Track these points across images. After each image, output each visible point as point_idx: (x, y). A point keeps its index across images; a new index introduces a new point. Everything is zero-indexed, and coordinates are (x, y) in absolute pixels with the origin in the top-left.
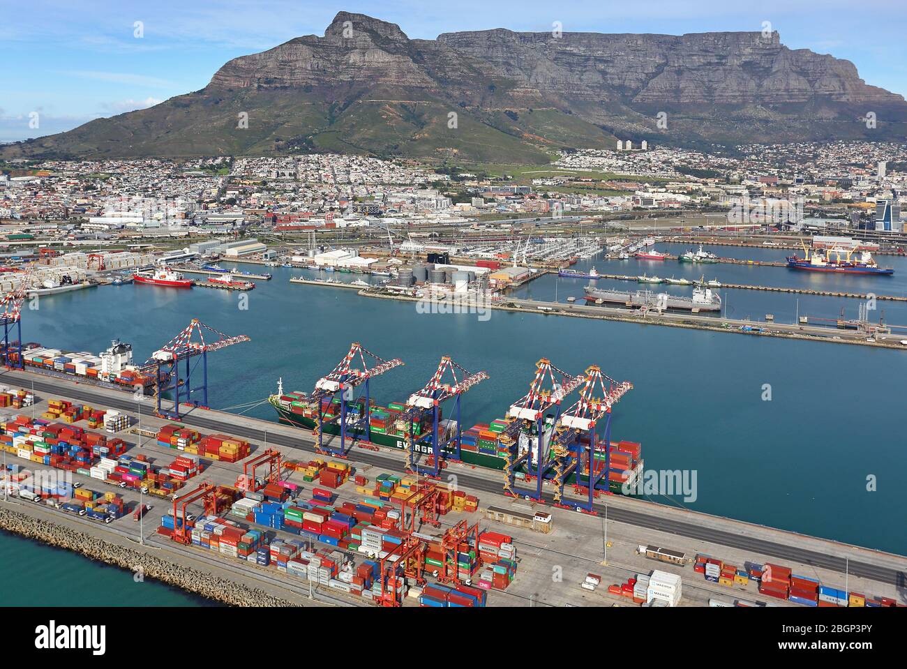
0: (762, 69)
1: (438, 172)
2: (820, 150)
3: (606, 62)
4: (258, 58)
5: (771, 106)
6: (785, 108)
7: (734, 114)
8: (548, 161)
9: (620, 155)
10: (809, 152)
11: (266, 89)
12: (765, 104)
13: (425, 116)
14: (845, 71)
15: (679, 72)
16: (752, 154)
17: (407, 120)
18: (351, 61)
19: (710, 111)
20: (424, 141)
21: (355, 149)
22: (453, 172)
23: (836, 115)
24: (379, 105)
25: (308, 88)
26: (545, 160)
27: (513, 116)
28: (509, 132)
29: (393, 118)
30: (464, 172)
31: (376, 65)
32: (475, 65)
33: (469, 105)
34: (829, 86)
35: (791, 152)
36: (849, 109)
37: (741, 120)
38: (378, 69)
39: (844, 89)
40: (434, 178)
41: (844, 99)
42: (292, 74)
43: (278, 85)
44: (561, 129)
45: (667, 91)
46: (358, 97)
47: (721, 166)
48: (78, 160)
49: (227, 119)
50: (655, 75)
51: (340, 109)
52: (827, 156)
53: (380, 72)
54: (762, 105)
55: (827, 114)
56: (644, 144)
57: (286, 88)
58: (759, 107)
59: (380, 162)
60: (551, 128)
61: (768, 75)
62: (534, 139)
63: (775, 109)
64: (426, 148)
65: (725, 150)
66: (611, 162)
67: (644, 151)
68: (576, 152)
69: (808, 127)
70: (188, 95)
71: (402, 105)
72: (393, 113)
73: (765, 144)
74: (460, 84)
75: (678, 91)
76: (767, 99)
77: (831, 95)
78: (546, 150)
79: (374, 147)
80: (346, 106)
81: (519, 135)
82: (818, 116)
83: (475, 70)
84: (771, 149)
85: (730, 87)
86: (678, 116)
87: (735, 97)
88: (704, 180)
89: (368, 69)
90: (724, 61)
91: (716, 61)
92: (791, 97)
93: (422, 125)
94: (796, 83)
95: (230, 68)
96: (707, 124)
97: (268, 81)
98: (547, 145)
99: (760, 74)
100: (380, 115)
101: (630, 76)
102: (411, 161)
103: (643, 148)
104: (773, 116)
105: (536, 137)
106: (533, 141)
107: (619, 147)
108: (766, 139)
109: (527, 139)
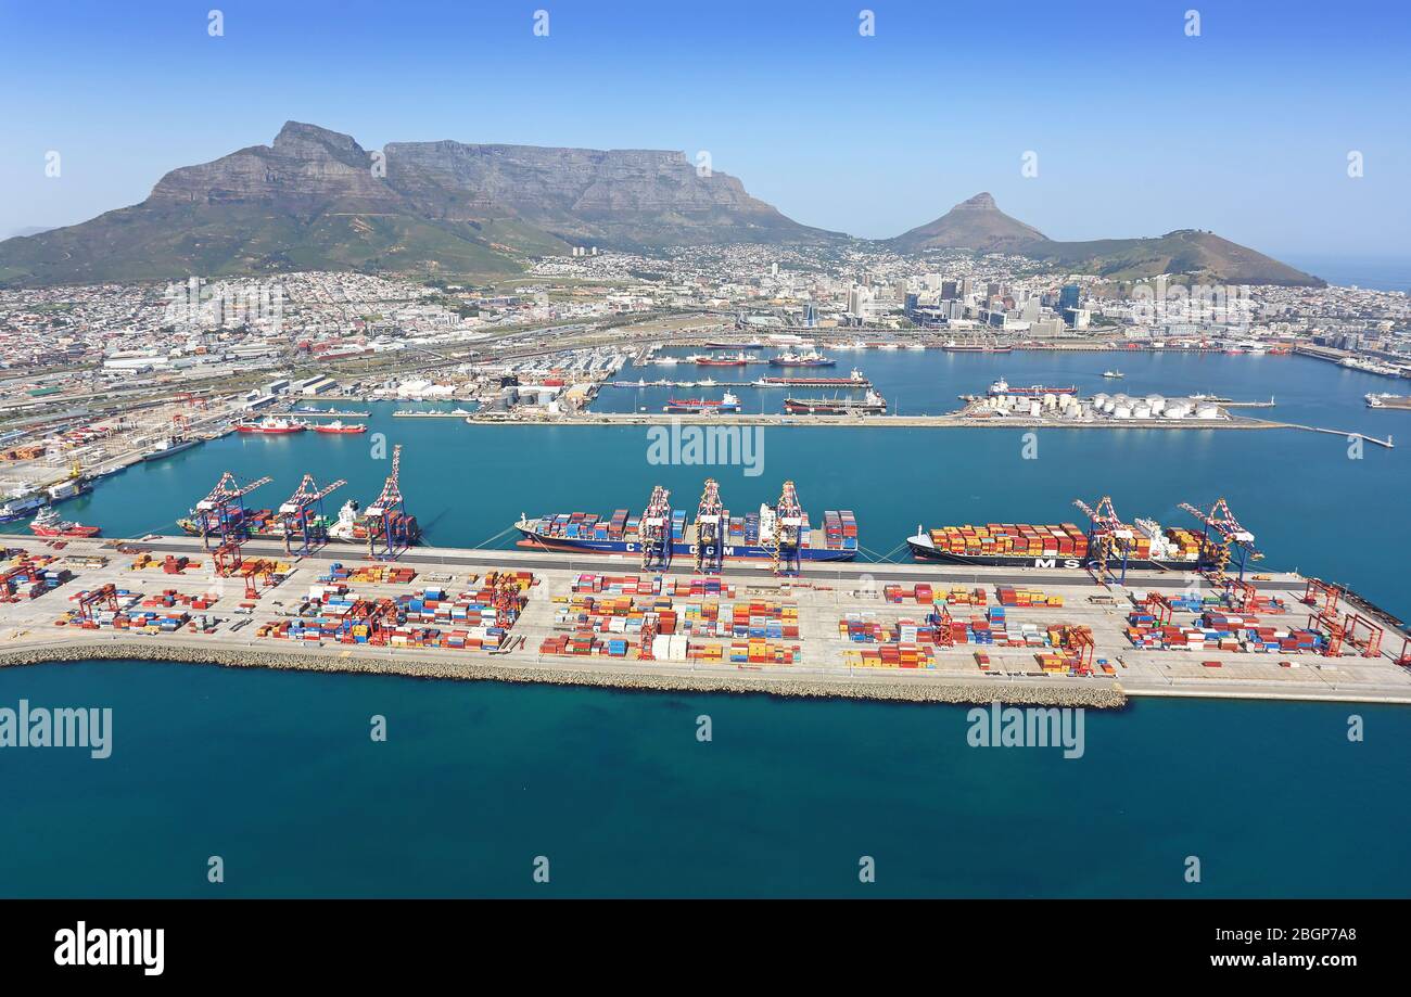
0: (673, 183)
1: (427, 285)
2: (725, 252)
3: (547, 173)
4: (204, 168)
5: (684, 213)
6: (694, 215)
7: (657, 219)
8: (521, 270)
9: (578, 260)
11: (219, 202)
12: (679, 212)
13: (396, 229)
14: (734, 187)
15: (609, 183)
16: (677, 256)
17: (380, 234)
18: (309, 173)
19: (637, 218)
20: (402, 254)
21: (340, 267)
22: (440, 284)
23: (732, 222)
24: (349, 219)
25: (267, 202)
26: (518, 269)
27: (477, 226)
28: (478, 242)
29: (365, 232)
30: (450, 284)
31: (337, 178)
32: (432, 177)
34: (723, 198)
35: (704, 252)
36: (741, 217)
37: (660, 225)
38: (338, 182)
39: (735, 201)
40: (428, 292)
41: (736, 208)
42: (246, 186)
43: (232, 198)
44: (521, 238)
45: (601, 200)
46: (324, 210)
49: (183, 236)
50: (589, 185)
51: (307, 223)
53: (340, 186)
54: (677, 213)
55: (726, 221)
56: (594, 249)
57: (242, 201)
58: (674, 214)
59: (368, 278)
60: (511, 237)
61: (680, 188)
63: (686, 216)
64: (405, 261)
65: (657, 252)
67: (596, 257)
68: (542, 260)
69: (714, 232)
70: (126, 209)
71: (372, 219)
72: (362, 226)
73: (683, 246)
74: (422, 196)
75: (609, 201)
76: (680, 208)
77: (726, 205)
78: (516, 260)
79: (355, 262)
80: (312, 219)
81: (485, 244)
82: (719, 222)
83: (433, 182)
85: (649, 197)
86: (613, 222)
87: (654, 205)
89: (329, 181)
91: (638, 174)
92: (698, 206)
93: (394, 238)
94: (700, 195)
95: (171, 179)
96: (636, 229)
97: (223, 194)
98: (517, 254)
99: (673, 187)
100: (352, 229)
101: (567, 186)
102: (395, 274)
103: (594, 253)
104: (685, 222)
105: (503, 246)
106: (500, 250)
107: (575, 253)
108: (683, 242)
109: (495, 249)
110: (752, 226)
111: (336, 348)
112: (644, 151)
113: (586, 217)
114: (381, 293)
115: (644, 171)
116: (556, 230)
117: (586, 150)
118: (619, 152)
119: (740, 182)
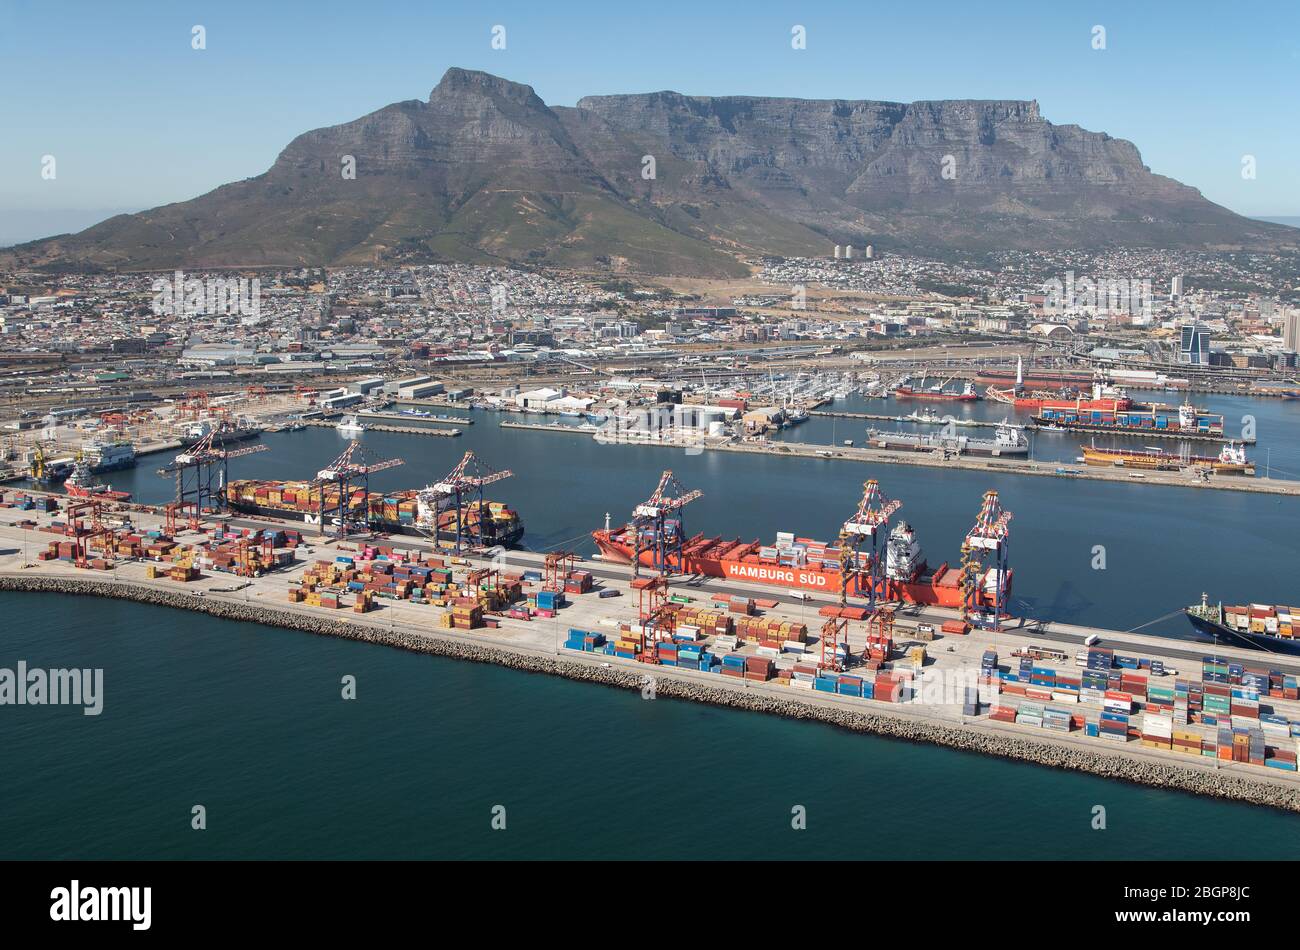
0: (1017, 150)
1: (607, 289)
2: (1096, 260)
4: (340, 131)
5: (1031, 199)
6: (1048, 202)
7: (983, 209)
8: (748, 273)
9: (840, 266)
10: (1083, 262)
12: (1022, 198)
13: (576, 213)
14: (1121, 155)
15: (908, 153)
16: (1009, 264)
17: (553, 217)
18: (469, 137)
19: (951, 205)
20: (580, 246)
21: (492, 260)
22: (627, 289)
23: (1115, 213)
24: (514, 197)
25: (412, 173)
26: (744, 272)
27: (695, 213)
28: (690, 233)
29: (533, 215)
30: (639, 289)
31: (505, 142)
33: (634, 198)
36: (1131, 206)
37: (990, 217)
38: (507, 147)
39: (1124, 179)
40: (603, 296)
41: (1122, 191)
42: (387, 152)
43: (370, 169)
44: (757, 230)
45: (892, 178)
46: (483, 184)
47: (973, 281)
48: (111, 274)
49: (303, 216)
50: (874, 156)
51: (458, 202)
52: (1106, 267)
53: (505, 154)
54: (1019, 199)
55: (1103, 211)
56: (869, 249)
57: (381, 173)
58: (1014, 200)
59: (526, 275)
60: (744, 228)
61: (1025, 159)
62: (724, 244)
63: (1036, 204)
64: (584, 255)
65: (977, 258)
66: (830, 275)
67: (870, 260)
68: (783, 261)
69: (1079, 228)
70: (244, 182)
71: (546, 198)
72: (530, 206)
73: (1025, 251)
75: (906, 179)
76: (1024, 190)
77: (1107, 186)
78: (742, 259)
79: (514, 254)
80: (467, 197)
81: (703, 238)
82: (1092, 213)
84: (1034, 258)
86: (909, 211)
88: (955, 298)
89: (494, 147)
90: (966, 139)
91: (956, 138)
93: (573, 224)
95: (301, 144)
96: (947, 223)
98: (744, 251)
99: (1015, 156)
100: (516, 211)
101: (841, 157)
102: (566, 273)
103: (869, 256)
104: (1034, 214)
105: (727, 241)
106: (723, 246)
107: (837, 255)
108: (1026, 244)
109: (716, 244)
110: (1151, 219)
111: (458, 354)
112: (970, 102)
113: (866, 204)
114: (540, 294)
115: (967, 133)
116: (816, 222)
117: (876, 103)
118: (930, 105)
119: (1133, 146)
